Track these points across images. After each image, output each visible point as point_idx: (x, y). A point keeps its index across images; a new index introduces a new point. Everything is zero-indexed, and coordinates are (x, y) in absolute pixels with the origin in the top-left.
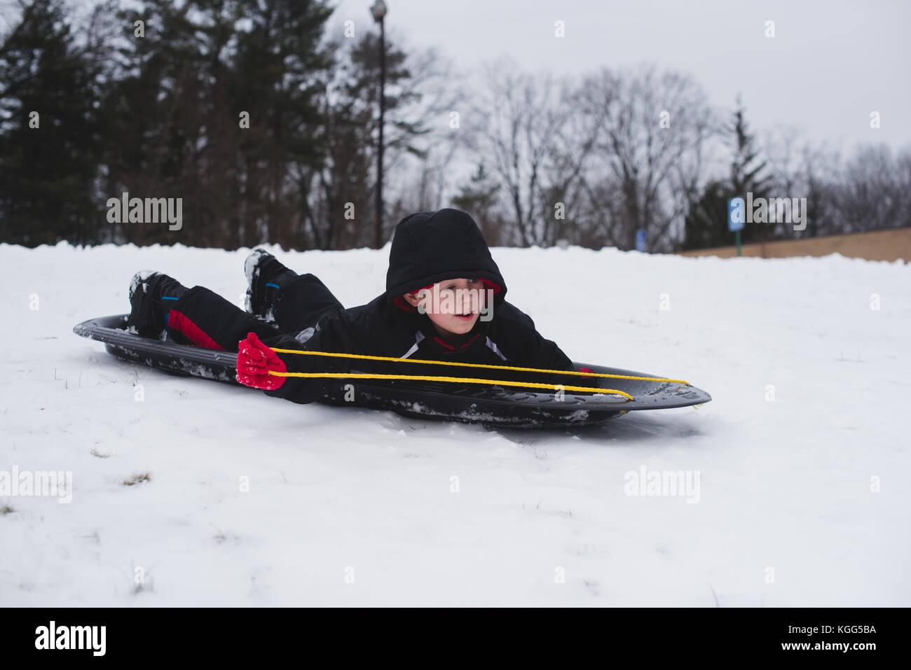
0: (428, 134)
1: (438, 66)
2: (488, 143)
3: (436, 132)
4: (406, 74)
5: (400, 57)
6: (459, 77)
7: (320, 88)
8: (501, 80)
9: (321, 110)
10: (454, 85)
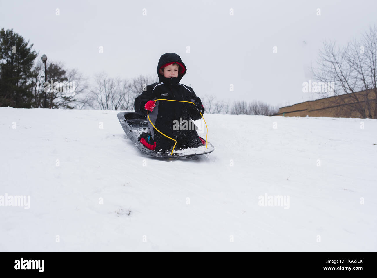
0: (75, 101)
1: (77, 76)
2: (98, 104)
3: (77, 100)
4: (66, 79)
5: (64, 72)
6: (84, 80)
7: (33, 84)
8: (102, 81)
9: (34, 93)
10: (82, 83)
